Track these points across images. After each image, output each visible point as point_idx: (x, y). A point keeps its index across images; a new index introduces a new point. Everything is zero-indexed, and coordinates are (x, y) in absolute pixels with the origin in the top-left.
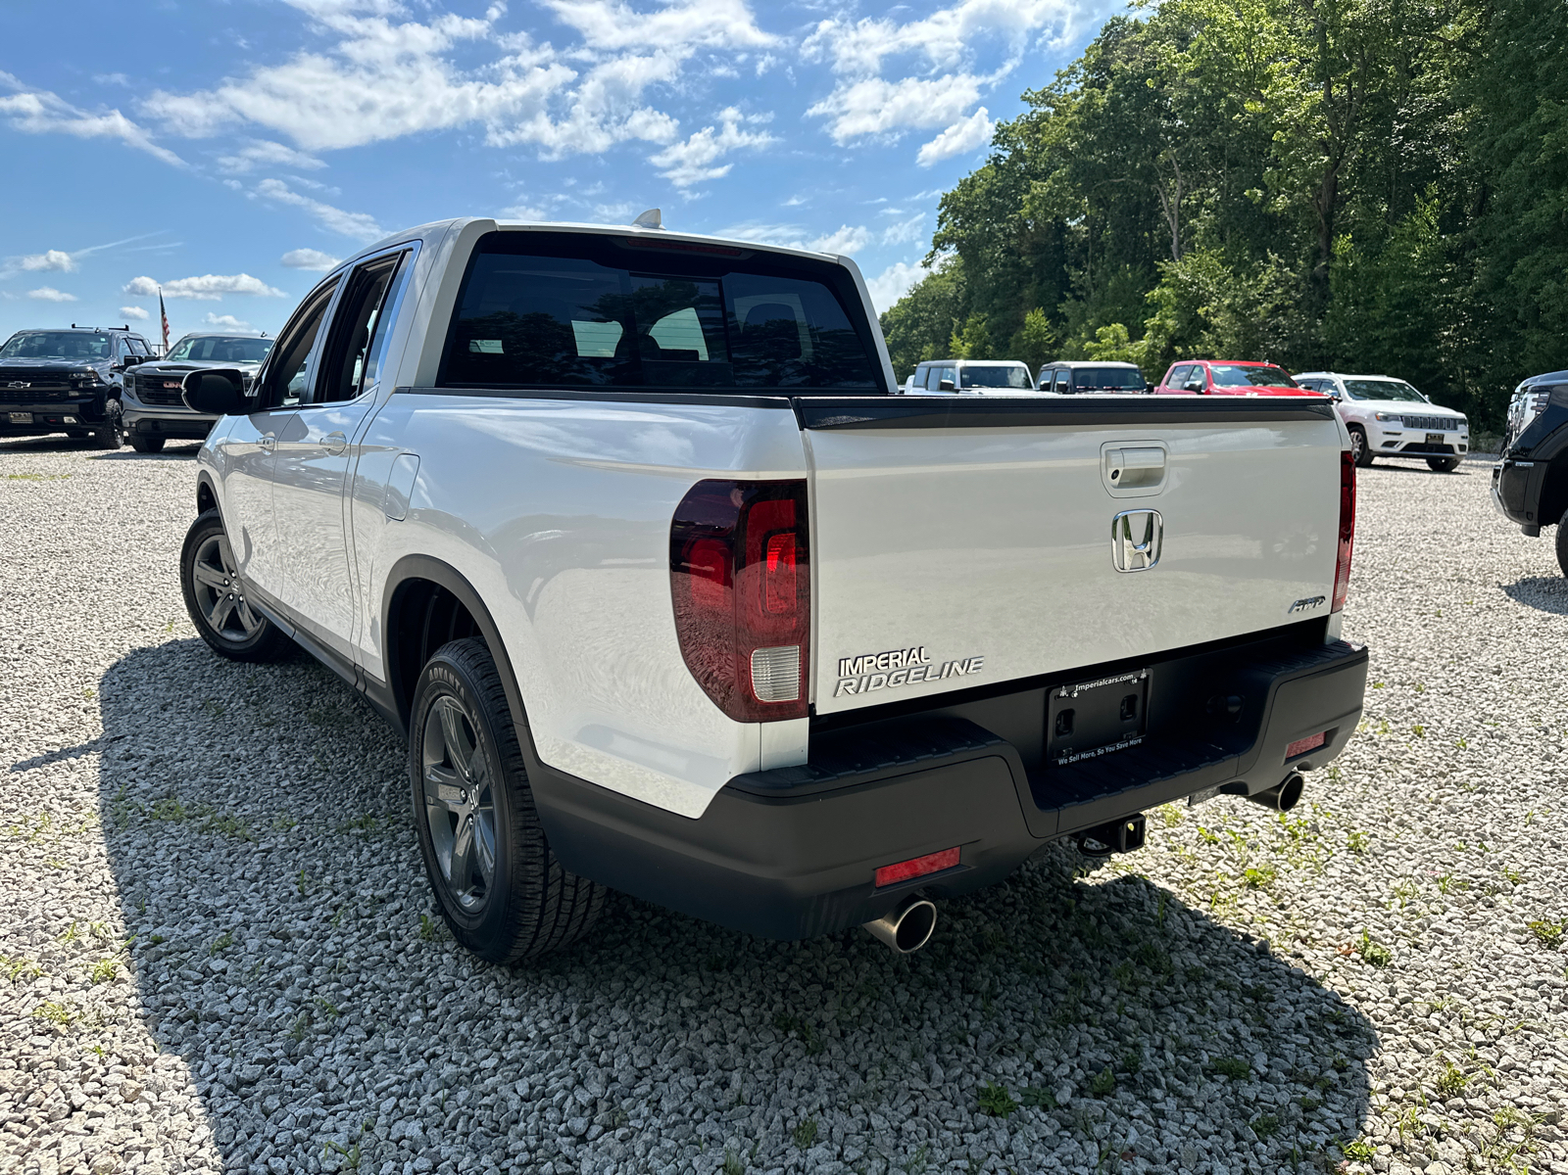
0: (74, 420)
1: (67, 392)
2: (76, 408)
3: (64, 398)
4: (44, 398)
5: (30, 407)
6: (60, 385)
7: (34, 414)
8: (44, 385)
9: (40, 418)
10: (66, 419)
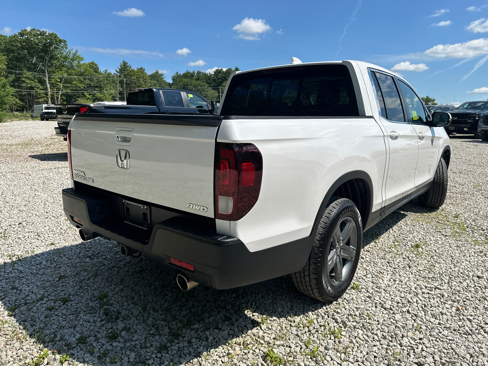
0: (467, 129)
1: (467, 121)
2: (469, 126)
3: (466, 123)
4: (460, 122)
5: (455, 125)
6: (465, 118)
7: (455, 127)
8: (461, 119)
9: (457, 128)
10: (465, 129)
